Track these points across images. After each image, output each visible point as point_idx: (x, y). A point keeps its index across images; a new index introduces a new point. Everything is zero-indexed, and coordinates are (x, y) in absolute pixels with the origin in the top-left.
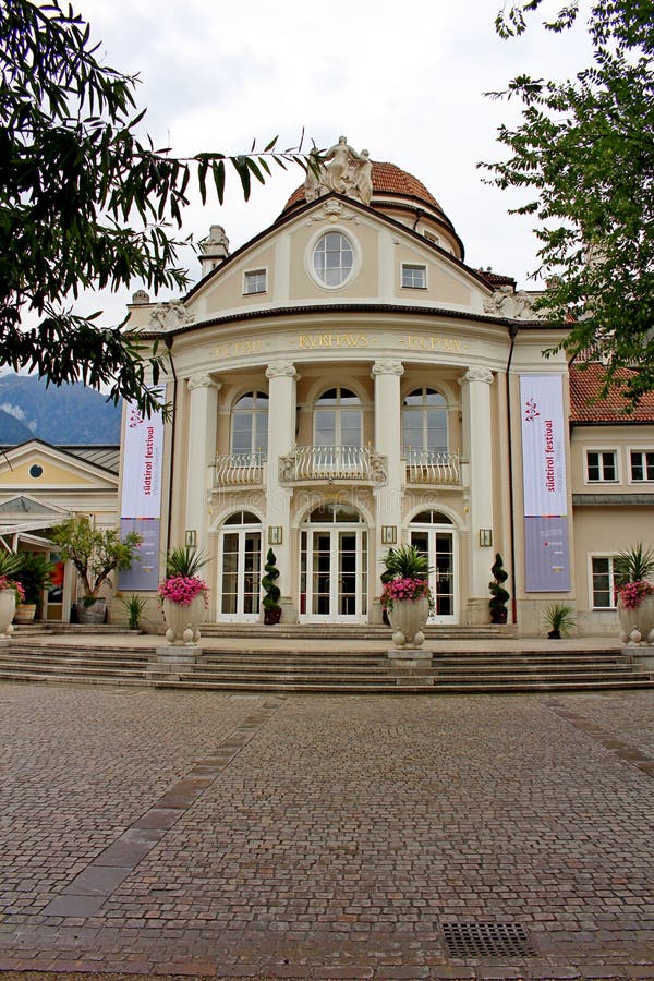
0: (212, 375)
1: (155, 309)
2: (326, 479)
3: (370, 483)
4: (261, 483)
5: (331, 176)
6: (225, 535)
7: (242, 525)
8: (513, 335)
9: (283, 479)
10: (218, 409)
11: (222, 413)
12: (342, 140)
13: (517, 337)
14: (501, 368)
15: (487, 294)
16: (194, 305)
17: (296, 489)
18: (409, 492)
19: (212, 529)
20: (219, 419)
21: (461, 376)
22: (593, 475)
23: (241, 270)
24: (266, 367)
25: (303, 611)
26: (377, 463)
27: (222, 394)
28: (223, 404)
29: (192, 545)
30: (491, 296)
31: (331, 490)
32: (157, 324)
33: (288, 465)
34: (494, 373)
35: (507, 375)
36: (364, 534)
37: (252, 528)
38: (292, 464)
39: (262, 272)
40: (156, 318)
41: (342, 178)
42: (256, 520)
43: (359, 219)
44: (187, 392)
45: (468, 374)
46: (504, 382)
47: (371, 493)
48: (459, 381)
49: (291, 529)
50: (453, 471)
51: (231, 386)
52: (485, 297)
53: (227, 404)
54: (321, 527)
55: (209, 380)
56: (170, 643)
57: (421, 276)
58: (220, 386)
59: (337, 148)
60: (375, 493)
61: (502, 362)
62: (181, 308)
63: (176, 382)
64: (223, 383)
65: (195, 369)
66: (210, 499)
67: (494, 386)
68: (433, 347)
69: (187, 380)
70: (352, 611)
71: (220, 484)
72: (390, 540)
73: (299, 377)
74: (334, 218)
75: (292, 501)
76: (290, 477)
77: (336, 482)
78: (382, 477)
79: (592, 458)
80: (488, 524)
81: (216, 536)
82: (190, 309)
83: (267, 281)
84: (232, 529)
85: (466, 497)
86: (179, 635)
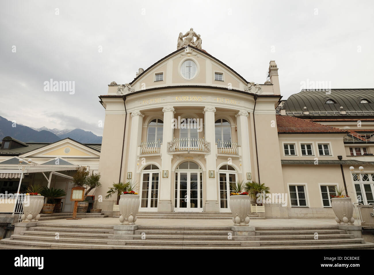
0: (141, 111)
1: (119, 87)
2: (186, 151)
3: (204, 153)
4: (160, 153)
5: (187, 41)
6: (144, 174)
7: (151, 170)
8: (255, 99)
9: (169, 151)
10: (143, 125)
11: (144, 127)
12: (192, 30)
13: (257, 100)
14: (251, 111)
15: (245, 84)
16: (135, 85)
17: (174, 155)
18: (218, 157)
19: (138, 172)
20: (143, 128)
21: (236, 114)
22: (287, 153)
23: (153, 72)
24: (163, 108)
25: (176, 206)
26: (207, 145)
27: (144, 119)
28: (144, 123)
29: (130, 178)
30: (247, 85)
31: (189, 156)
32: (120, 92)
33: (171, 145)
34: (249, 113)
35: (254, 114)
36: (201, 174)
37: (155, 171)
38: (173, 145)
39: (162, 74)
40: (120, 90)
41: (192, 43)
42: (157, 168)
43: (199, 55)
44: (131, 118)
45: (240, 113)
46: (252, 116)
47: (204, 157)
48: (236, 116)
49: (172, 172)
50: (235, 149)
51: (148, 116)
52: (245, 86)
53: (146, 123)
54: (183, 171)
55: (140, 113)
56: (121, 223)
57: (221, 77)
58: (144, 116)
59: (190, 32)
60: (206, 157)
61: (252, 109)
62: (130, 86)
63: (126, 114)
64: (145, 115)
65: (134, 109)
66: (138, 159)
67: (249, 118)
68: (226, 102)
69: (131, 113)
70: (196, 206)
71: (143, 153)
72: (212, 176)
73: (175, 112)
74: (189, 55)
75: (172, 160)
76: (171, 150)
77: (191, 152)
78: (209, 151)
79: (286, 146)
80: (250, 171)
81: (140, 174)
82: (133, 87)
83: (163, 77)
84: (147, 172)
85: (240, 160)
86: (126, 219)
